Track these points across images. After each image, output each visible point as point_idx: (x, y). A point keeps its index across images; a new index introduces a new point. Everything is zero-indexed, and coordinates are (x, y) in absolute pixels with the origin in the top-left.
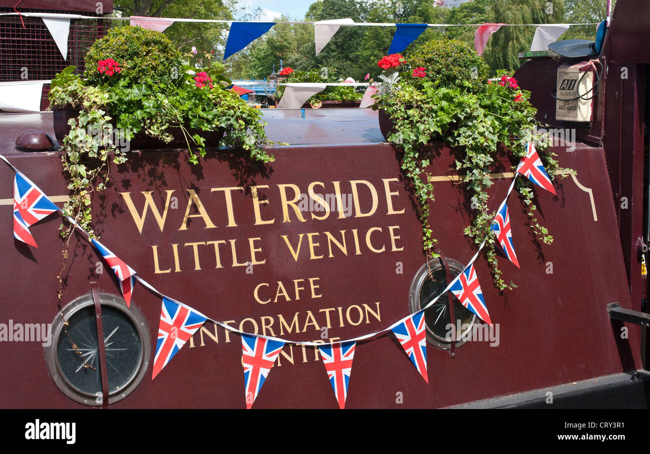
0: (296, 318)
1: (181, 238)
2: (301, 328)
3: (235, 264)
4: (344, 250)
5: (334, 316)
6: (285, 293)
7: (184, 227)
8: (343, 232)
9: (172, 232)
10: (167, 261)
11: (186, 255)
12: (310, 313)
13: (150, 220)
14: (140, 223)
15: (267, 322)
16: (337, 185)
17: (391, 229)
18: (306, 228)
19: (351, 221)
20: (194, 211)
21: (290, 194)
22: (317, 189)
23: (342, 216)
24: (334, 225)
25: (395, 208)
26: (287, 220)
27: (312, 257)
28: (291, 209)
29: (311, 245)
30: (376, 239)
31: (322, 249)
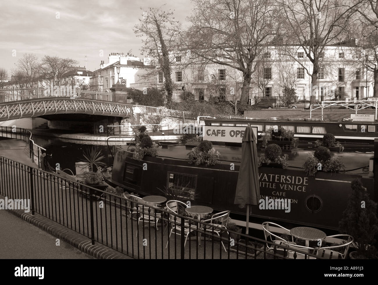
1: (262, 181)
3: (270, 187)
4: (292, 189)
6: (278, 194)
8: (293, 186)
9: (260, 180)
11: (262, 184)
12: (282, 198)
15: (274, 198)
16: (293, 177)
17: (304, 187)
18: (285, 184)
19: (295, 184)
20: (265, 177)
21: (283, 177)
22: (289, 177)
23: (293, 183)
24: (291, 184)
25: (306, 183)
26: (281, 182)
27: (285, 189)
28: (283, 180)
29: (285, 187)
30: (299, 188)
31: (287, 188)
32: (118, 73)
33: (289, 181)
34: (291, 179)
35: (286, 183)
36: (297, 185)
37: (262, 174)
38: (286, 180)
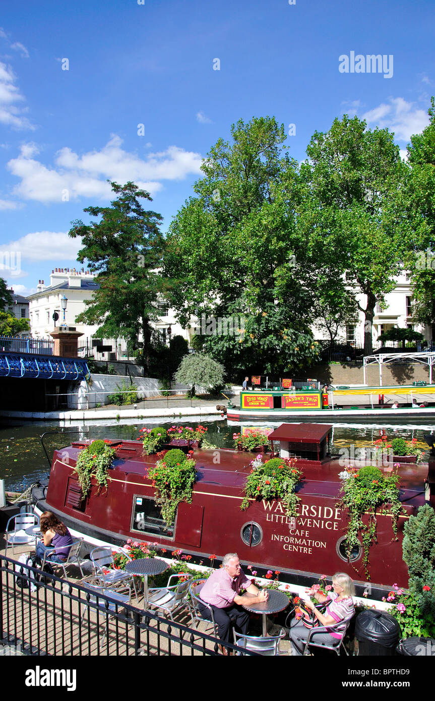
0: (300, 540)
1: (275, 513)
2: (301, 543)
3: (286, 523)
4: (318, 526)
5: (311, 543)
6: (298, 533)
7: (275, 511)
8: (319, 521)
9: (272, 512)
10: (270, 518)
11: (275, 517)
12: (304, 540)
13: (268, 507)
14: (265, 508)
15: (292, 539)
16: (320, 508)
17: (335, 523)
18: (308, 518)
19: (322, 518)
20: (279, 507)
21: (305, 508)
22: (314, 508)
23: (320, 516)
24: (317, 518)
25: (338, 517)
26: (303, 514)
27: (308, 526)
28: (304, 511)
29: (309, 522)
30: (329, 525)
31: (312, 524)
32: (64, 309)
33: (313, 514)
34: (317, 511)
35: (310, 517)
36: (326, 520)
37: (274, 502)
38: (310, 511)
